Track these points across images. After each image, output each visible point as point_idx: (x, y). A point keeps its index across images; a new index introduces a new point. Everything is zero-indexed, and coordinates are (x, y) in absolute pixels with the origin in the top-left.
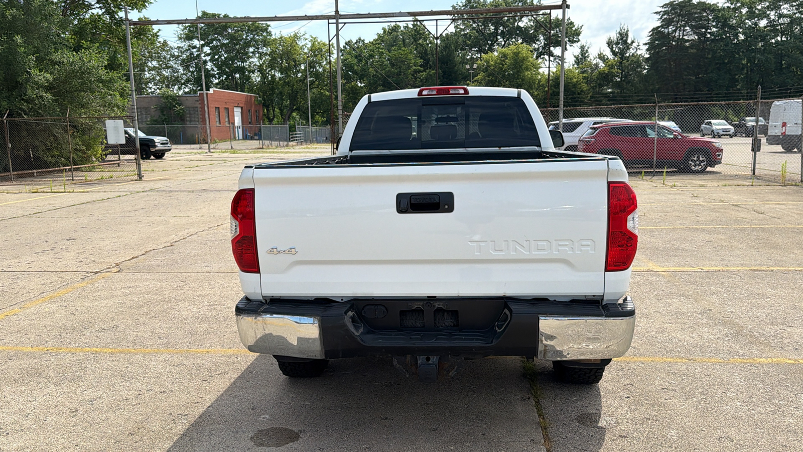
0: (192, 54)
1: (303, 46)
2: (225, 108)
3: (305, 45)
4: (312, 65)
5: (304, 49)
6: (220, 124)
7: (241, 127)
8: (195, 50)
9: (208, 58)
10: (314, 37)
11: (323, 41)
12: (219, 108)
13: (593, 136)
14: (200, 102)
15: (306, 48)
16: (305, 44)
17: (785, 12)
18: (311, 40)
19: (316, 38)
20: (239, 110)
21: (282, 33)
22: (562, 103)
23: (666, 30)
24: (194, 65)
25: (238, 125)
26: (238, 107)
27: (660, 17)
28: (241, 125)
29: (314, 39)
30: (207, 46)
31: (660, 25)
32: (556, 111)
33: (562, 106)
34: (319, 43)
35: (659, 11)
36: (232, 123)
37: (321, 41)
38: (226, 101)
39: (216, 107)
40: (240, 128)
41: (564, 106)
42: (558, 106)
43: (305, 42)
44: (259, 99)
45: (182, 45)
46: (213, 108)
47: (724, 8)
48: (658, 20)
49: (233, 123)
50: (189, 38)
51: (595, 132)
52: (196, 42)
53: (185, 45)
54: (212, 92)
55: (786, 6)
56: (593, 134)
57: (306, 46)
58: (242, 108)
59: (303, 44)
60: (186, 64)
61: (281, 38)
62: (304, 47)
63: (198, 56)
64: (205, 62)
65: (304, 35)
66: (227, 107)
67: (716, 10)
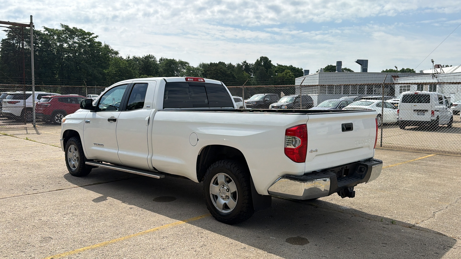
13: (49, 103)
17: (76, 41)
22: (33, 82)
23: (12, 41)
27: (7, 33)
31: (7, 38)
32: (30, 87)
33: (34, 84)
35: (7, 30)
41: (35, 84)
42: (31, 84)
47: (45, 34)
48: (6, 35)
51: (49, 100)
55: (77, 38)
56: (49, 101)
67: (41, 35)
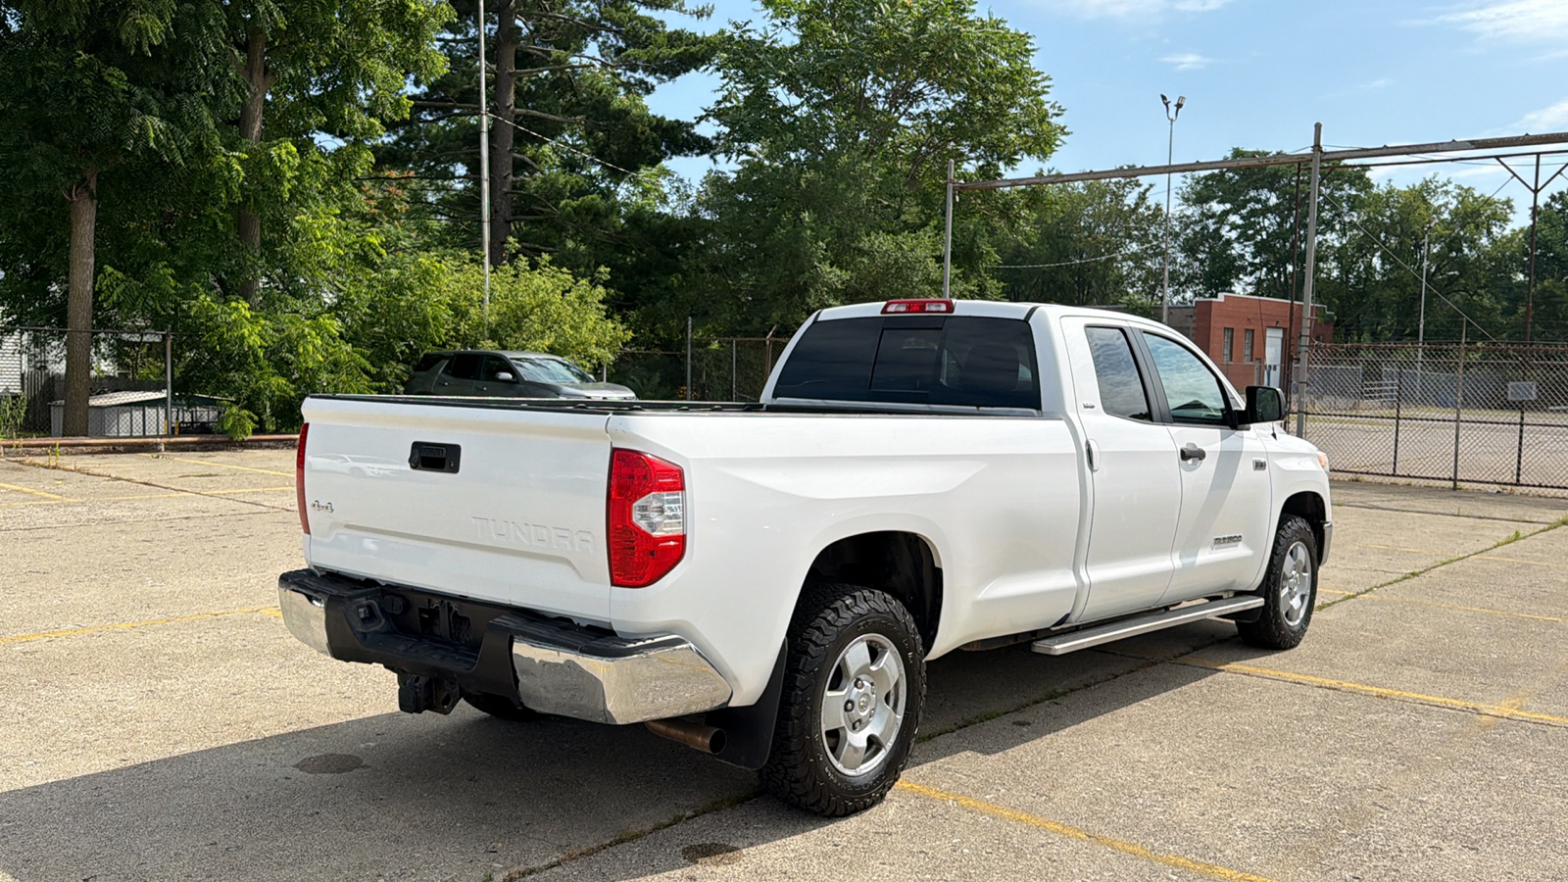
0: (1205, 227)
1: (1440, 206)
2: (1247, 330)
3: (1446, 205)
4: (1454, 244)
5: (1442, 213)
6: (1231, 360)
7: (1278, 368)
8: (1211, 221)
9: (1234, 235)
10: (1466, 187)
11: (1487, 196)
12: (1233, 329)
14: (1194, 318)
15: (1447, 212)
16: (1446, 203)
18: (1460, 195)
19: (1469, 189)
20: (1279, 334)
21: (1392, 183)
24: (1207, 250)
25: (1273, 364)
26: (1276, 327)
28: (1279, 362)
29: (1467, 191)
30: (1234, 214)
34: (1475, 199)
36: (1257, 359)
37: (1482, 195)
38: (1250, 316)
39: (1225, 328)
40: (1275, 369)
43: (1446, 200)
44: (1328, 313)
45: (1189, 212)
46: (1219, 329)
49: (1261, 359)
50: (1201, 199)
52: (1217, 207)
53: (1193, 211)
54: (1223, 300)
57: (1447, 208)
58: (1284, 330)
59: (1441, 202)
60: (1190, 249)
61: (1389, 192)
62: (1443, 209)
63: (1217, 231)
64: (1229, 242)
65: (1446, 185)
66: (1251, 327)
